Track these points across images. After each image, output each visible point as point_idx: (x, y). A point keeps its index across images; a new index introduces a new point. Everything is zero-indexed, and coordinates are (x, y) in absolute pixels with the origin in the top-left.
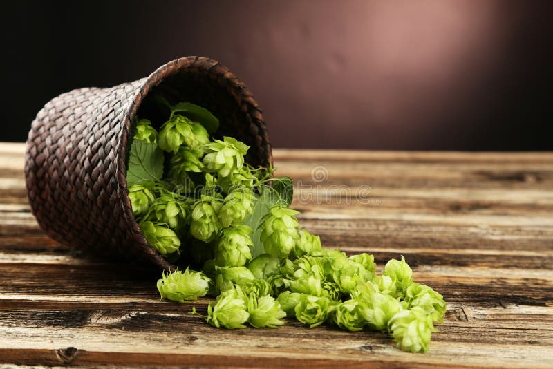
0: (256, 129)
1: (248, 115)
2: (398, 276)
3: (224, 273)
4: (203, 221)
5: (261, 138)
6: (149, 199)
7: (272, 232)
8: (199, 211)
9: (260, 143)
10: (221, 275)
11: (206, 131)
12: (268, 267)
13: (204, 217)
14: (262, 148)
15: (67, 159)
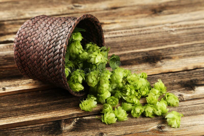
0: (98, 27)
1: (95, 24)
2: (160, 88)
3: (102, 97)
4: (93, 83)
5: (99, 30)
6: (69, 72)
7: (116, 79)
8: (91, 79)
9: (99, 32)
10: (100, 98)
11: (81, 35)
12: (113, 86)
13: (93, 81)
14: (100, 33)
15: (35, 62)
